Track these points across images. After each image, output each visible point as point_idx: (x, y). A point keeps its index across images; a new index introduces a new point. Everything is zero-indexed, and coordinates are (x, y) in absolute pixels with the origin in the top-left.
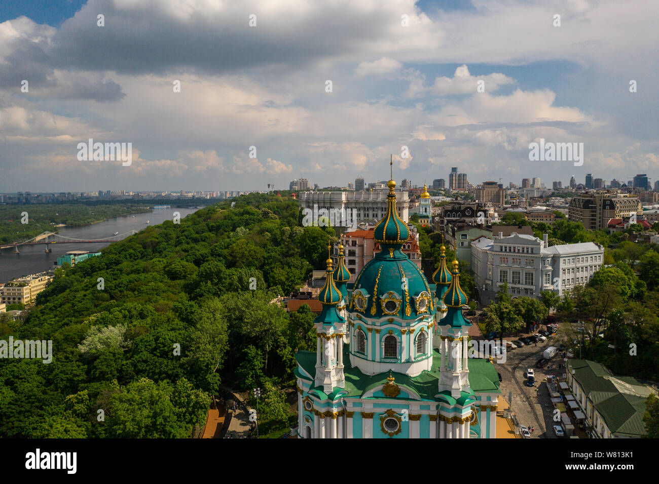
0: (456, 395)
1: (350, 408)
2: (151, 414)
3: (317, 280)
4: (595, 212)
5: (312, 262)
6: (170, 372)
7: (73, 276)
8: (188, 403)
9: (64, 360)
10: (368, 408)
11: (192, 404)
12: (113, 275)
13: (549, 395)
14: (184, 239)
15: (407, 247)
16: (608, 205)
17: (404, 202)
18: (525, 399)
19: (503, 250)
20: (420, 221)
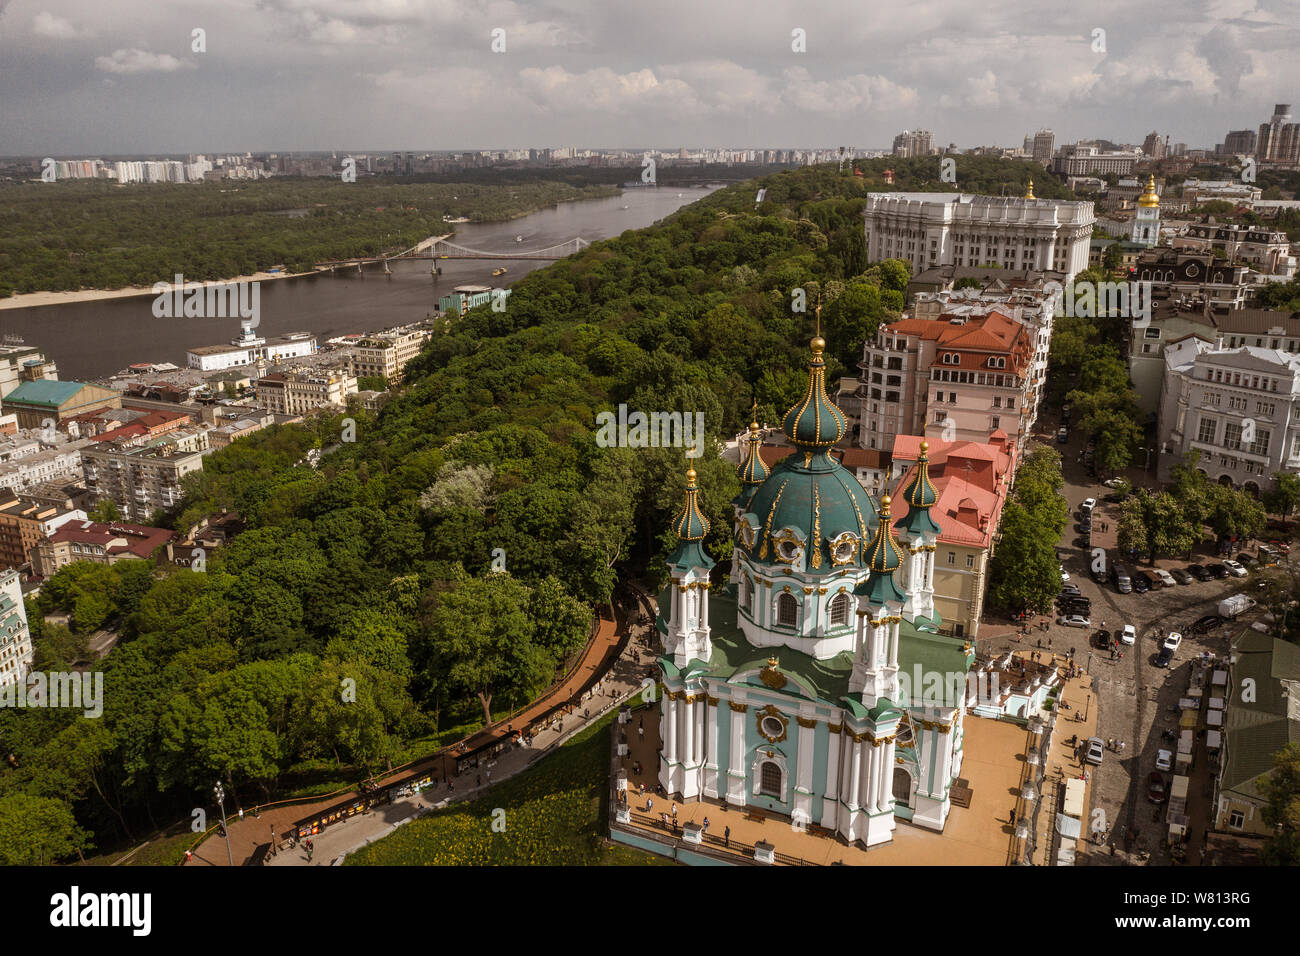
0: (869, 703)
1: (713, 692)
2: (492, 630)
6: (536, 562)
7: (460, 335)
9: (397, 517)
10: (739, 697)
11: (561, 618)
12: (510, 350)
14: (646, 278)
15: (997, 364)
17: (1077, 227)
18: (1134, 690)
19: (1214, 377)
20: (1126, 258)
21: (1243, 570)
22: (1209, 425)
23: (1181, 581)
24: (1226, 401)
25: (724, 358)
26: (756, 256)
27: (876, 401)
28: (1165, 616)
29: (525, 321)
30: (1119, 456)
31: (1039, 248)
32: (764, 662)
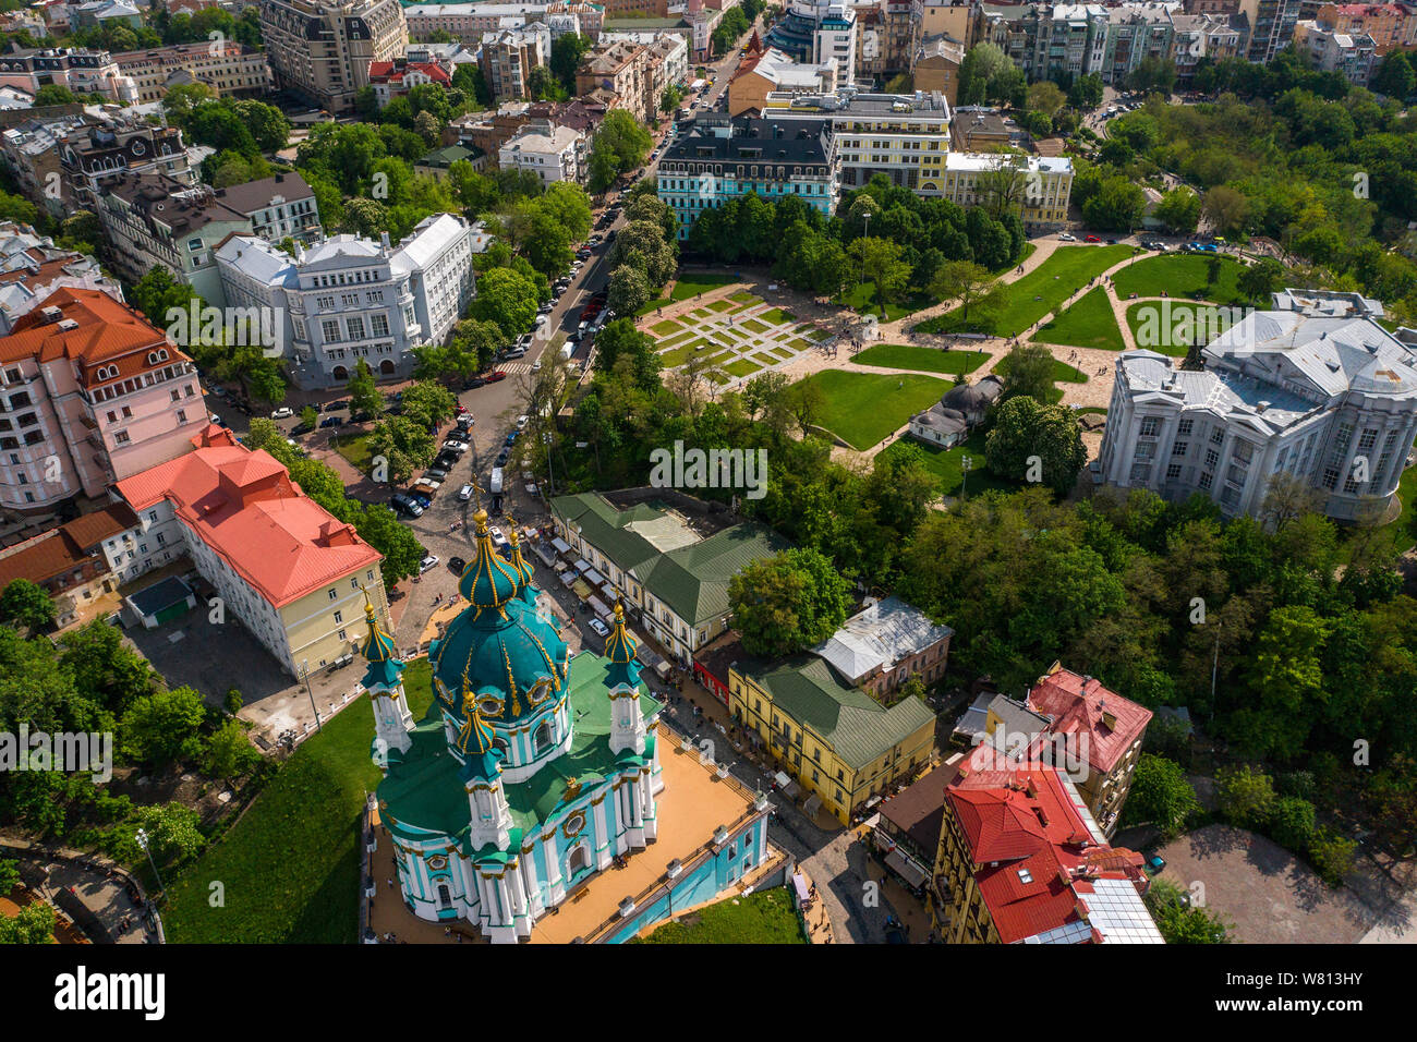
0: (641, 751)
1: (528, 843)
4: (335, 45)
13: (550, 568)
15: (159, 357)
16: (356, 29)
19: (321, 284)
21: (464, 446)
22: (330, 326)
23: (440, 481)
24: (338, 300)
27: (13, 451)
32: (557, 785)
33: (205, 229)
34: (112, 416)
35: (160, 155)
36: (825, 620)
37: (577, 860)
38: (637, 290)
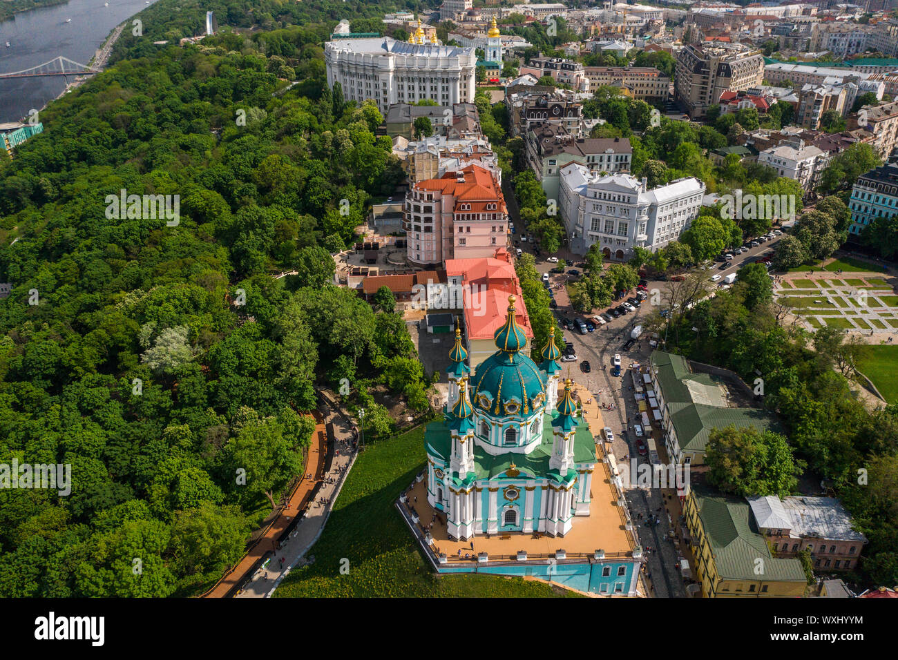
0: (564, 473)
1: (479, 485)
2: (271, 456)
3: (378, 217)
4: (708, 78)
5: (368, 189)
8: (296, 430)
10: (494, 485)
13: (633, 388)
15: (492, 207)
16: (724, 71)
17: (469, 69)
18: (611, 394)
19: (598, 196)
20: (487, 74)
21: (633, 308)
22: (596, 222)
23: (608, 321)
24: (604, 208)
25: (283, 195)
26: (248, 89)
27: (418, 233)
28: (608, 344)
29: (75, 156)
30: (554, 245)
31: (451, 85)
32: (506, 465)
33: (560, 155)
34: (461, 229)
35: (566, 116)
36: (763, 485)
37: (511, 517)
38: (794, 254)
